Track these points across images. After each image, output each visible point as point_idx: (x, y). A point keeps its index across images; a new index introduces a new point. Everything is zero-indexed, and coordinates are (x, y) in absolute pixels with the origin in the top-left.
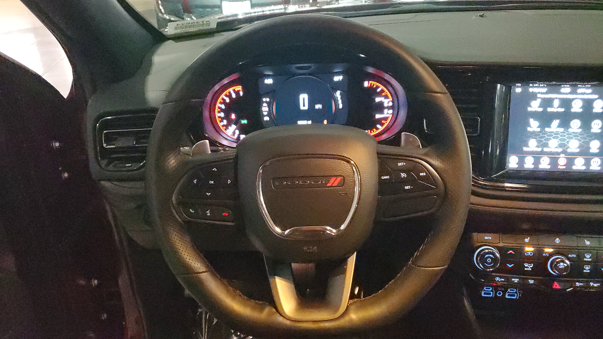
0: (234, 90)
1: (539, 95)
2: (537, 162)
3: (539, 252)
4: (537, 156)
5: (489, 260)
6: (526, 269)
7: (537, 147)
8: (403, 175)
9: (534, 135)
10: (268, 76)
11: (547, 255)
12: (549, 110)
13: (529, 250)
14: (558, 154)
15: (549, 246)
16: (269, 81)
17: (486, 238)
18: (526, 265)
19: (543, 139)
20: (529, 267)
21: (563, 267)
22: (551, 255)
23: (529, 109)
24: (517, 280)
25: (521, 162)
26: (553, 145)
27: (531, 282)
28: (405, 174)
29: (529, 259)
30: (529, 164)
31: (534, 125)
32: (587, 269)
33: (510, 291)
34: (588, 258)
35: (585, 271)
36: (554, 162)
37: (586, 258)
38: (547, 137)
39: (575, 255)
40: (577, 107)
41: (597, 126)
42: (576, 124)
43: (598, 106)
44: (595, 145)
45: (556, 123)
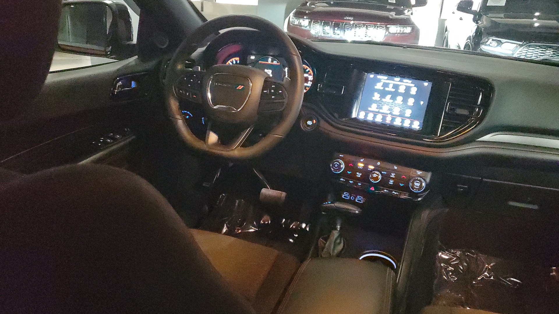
0: (235, 60)
1: (382, 80)
2: (375, 117)
3: (366, 167)
4: (375, 114)
5: (336, 166)
6: (357, 176)
7: (377, 108)
8: (272, 91)
9: (375, 102)
10: (252, 54)
11: (370, 170)
12: (387, 89)
13: (361, 165)
14: (387, 114)
15: (373, 165)
16: (253, 57)
17: (340, 155)
18: (358, 173)
19: (380, 105)
20: (359, 175)
21: (376, 176)
22: (372, 170)
23: (376, 87)
24: (352, 182)
25: (366, 116)
26: (385, 109)
27: (360, 184)
29: (360, 171)
30: (370, 118)
31: (376, 96)
32: (391, 182)
33: (359, 198)
34: (393, 175)
35: (390, 183)
36: (384, 118)
37: (392, 175)
38: (383, 104)
39: (385, 173)
40: (402, 90)
41: (411, 101)
42: (400, 99)
43: (414, 91)
44: (408, 113)
45: (389, 96)
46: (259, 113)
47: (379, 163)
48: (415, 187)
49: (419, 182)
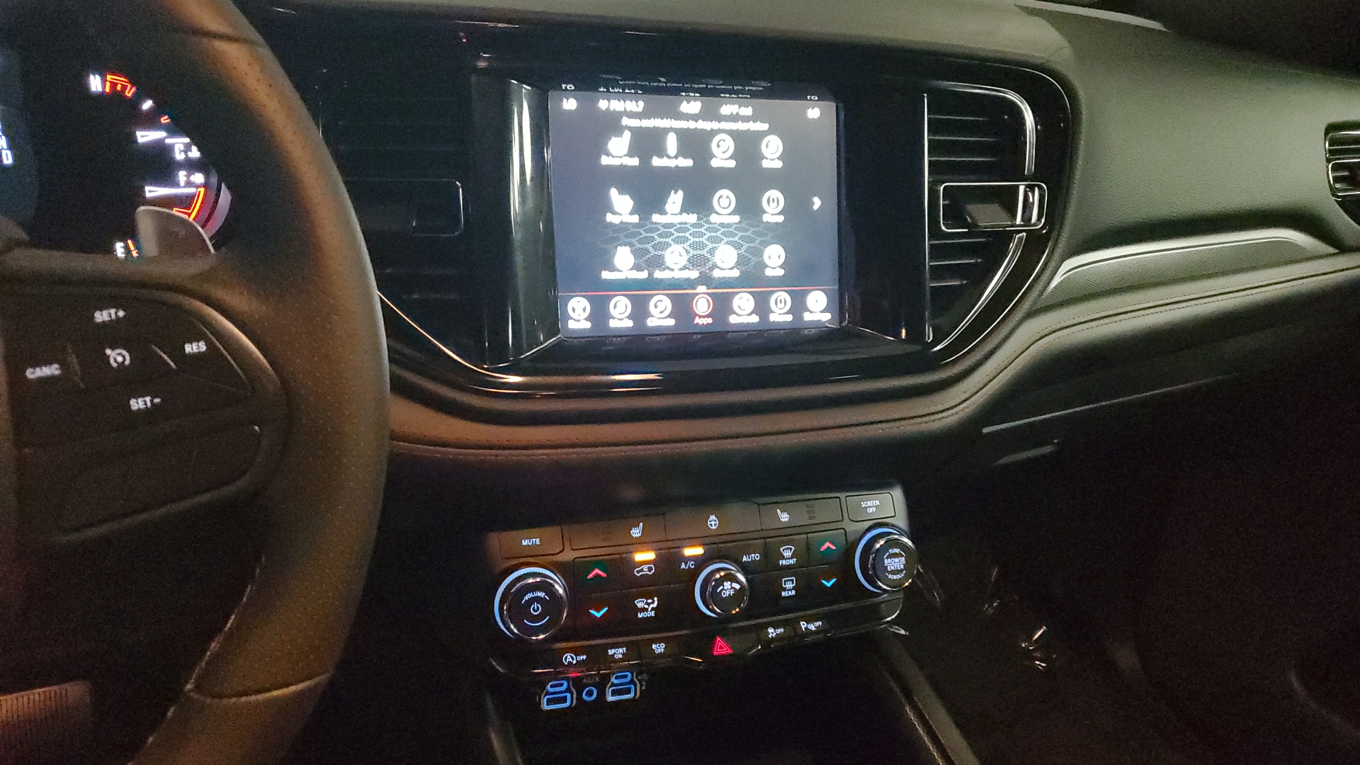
1: (625, 121)
2: (640, 311)
3: (668, 561)
4: (639, 293)
5: (536, 609)
6: (640, 616)
7: (637, 267)
8: (117, 356)
9: (624, 234)
11: (691, 565)
12: (657, 162)
13: (644, 558)
14: (691, 284)
15: (693, 541)
17: (525, 543)
18: (640, 604)
19: (649, 247)
20: (647, 607)
21: (732, 592)
22: (701, 562)
23: (605, 160)
24: (621, 650)
25: (599, 313)
26: (676, 263)
27: (659, 648)
28: (124, 352)
29: (646, 587)
30: (620, 316)
31: (622, 207)
32: (789, 587)
33: (616, 681)
34: (788, 556)
35: (784, 594)
36: (682, 307)
37: (783, 558)
38: (644, 234)
39: (756, 557)
40: (722, 155)
41: (773, 205)
42: (724, 200)
43: (772, 152)
44: (774, 258)
45: (675, 200)
47: (713, 522)
48: (890, 576)
49: (897, 551)
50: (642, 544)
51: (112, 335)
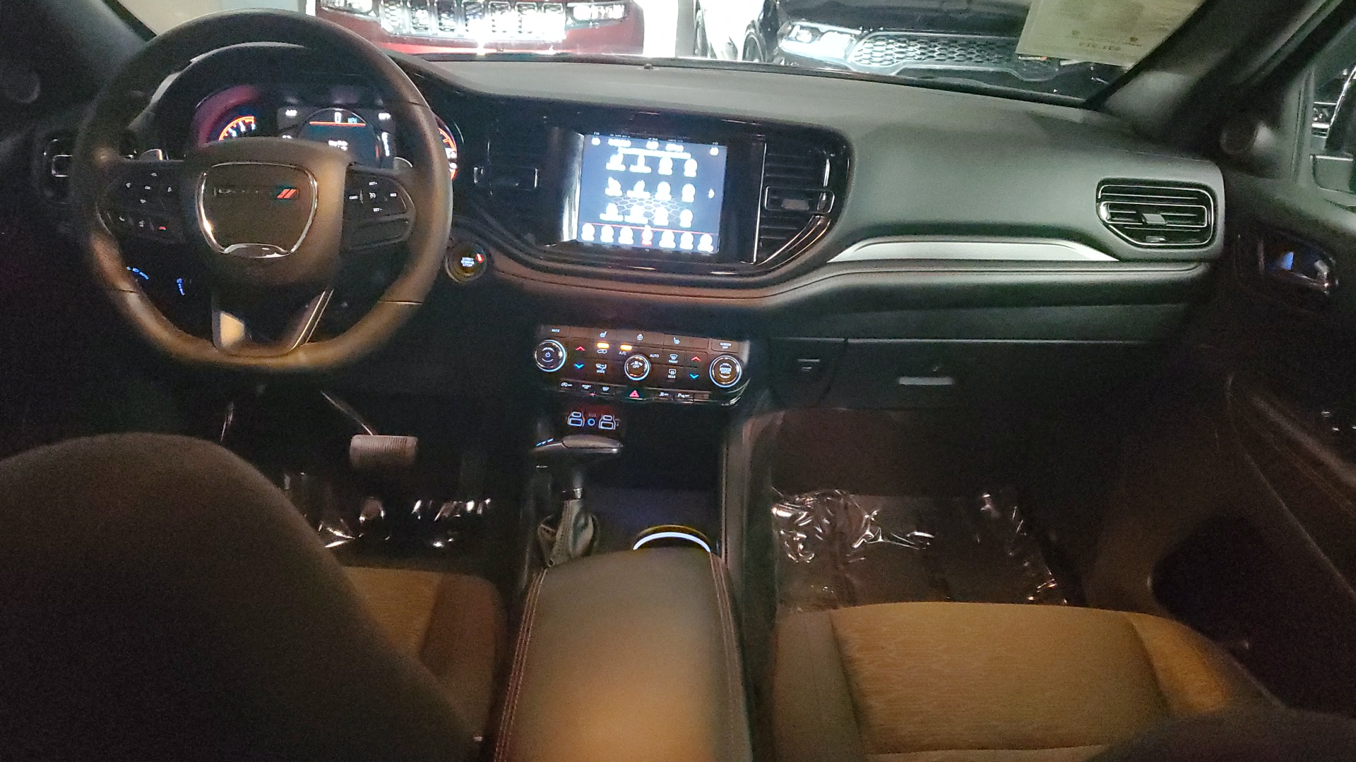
0: (244, 122)
1: (620, 149)
2: (616, 234)
3: (614, 349)
4: (617, 227)
5: (548, 355)
6: (598, 371)
7: (618, 214)
8: (372, 195)
9: (614, 199)
10: (291, 106)
11: (624, 353)
12: (633, 169)
13: (603, 346)
14: (643, 226)
15: (628, 343)
16: (291, 113)
17: (553, 330)
18: (598, 366)
19: (625, 206)
20: (601, 369)
21: (638, 367)
22: (629, 354)
23: (609, 166)
24: (588, 386)
25: (598, 233)
26: (637, 216)
27: (605, 389)
28: (375, 195)
29: (602, 359)
30: (607, 237)
31: (613, 188)
32: (672, 374)
33: (604, 419)
34: (673, 359)
35: (669, 376)
36: (637, 235)
37: (671, 359)
38: (629, 203)
39: (657, 356)
40: (666, 168)
41: (689, 192)
42: (664, 188)
43: (691, 169)
44: (686, 218)
45: (640, 185)
46: (343, 252)
47: (640, 337)
48: (722, 376)
49: (728, 365)
50: (602, 340)
51: (373, 189)
